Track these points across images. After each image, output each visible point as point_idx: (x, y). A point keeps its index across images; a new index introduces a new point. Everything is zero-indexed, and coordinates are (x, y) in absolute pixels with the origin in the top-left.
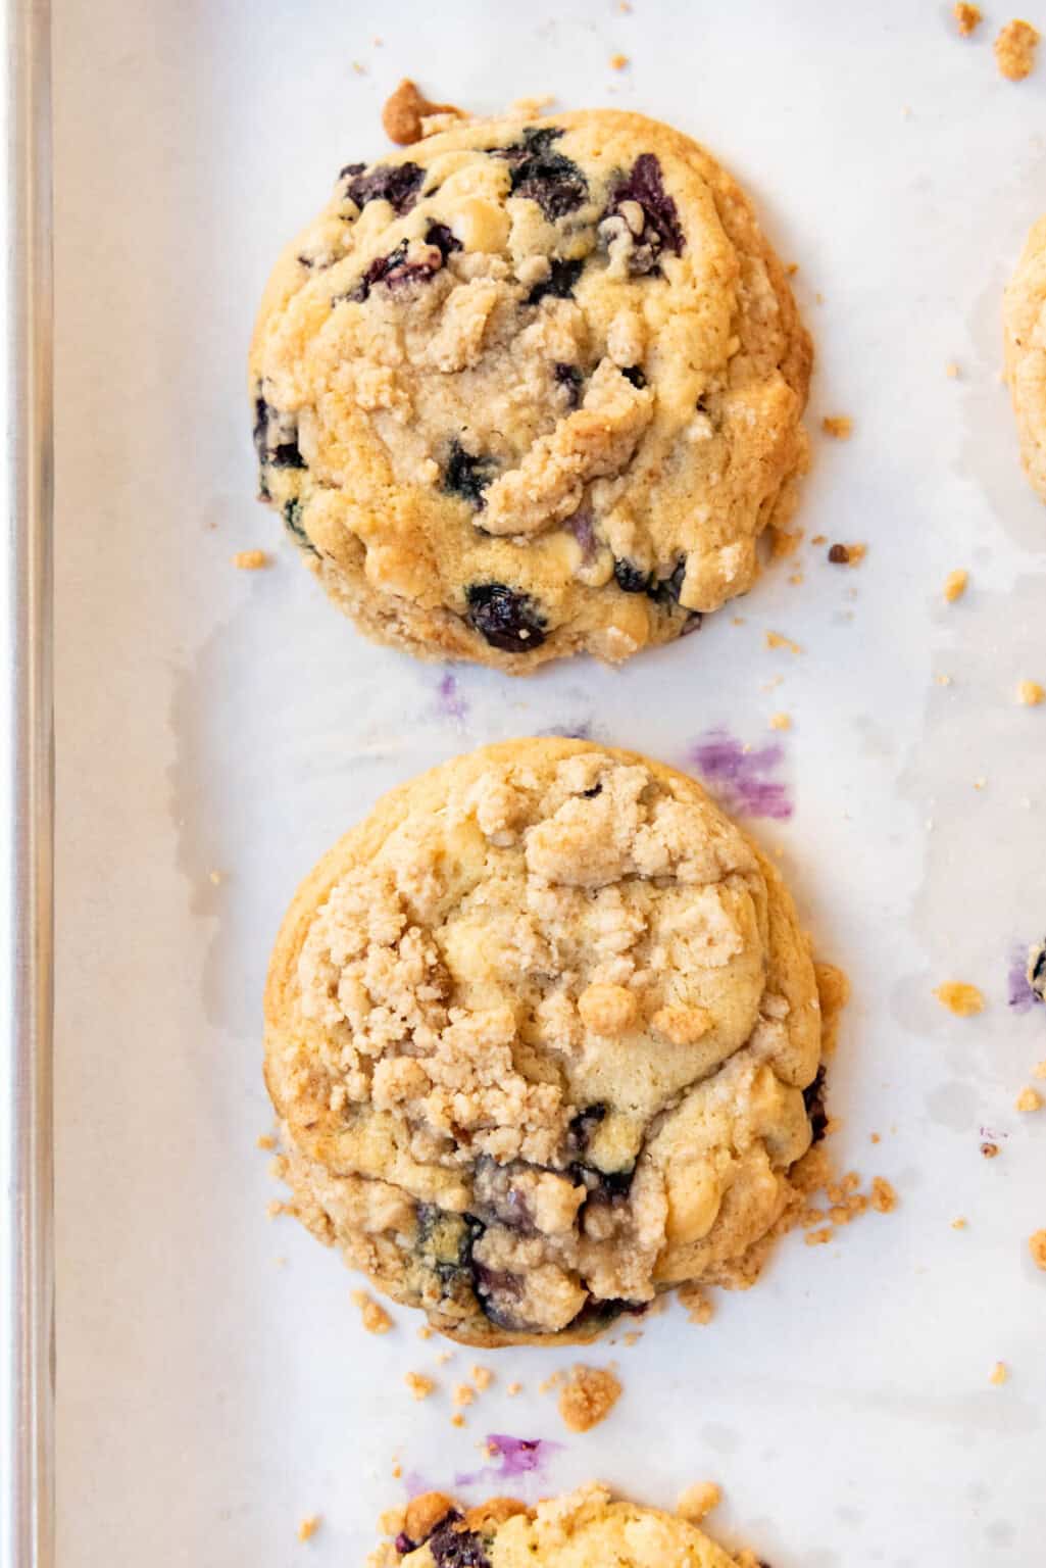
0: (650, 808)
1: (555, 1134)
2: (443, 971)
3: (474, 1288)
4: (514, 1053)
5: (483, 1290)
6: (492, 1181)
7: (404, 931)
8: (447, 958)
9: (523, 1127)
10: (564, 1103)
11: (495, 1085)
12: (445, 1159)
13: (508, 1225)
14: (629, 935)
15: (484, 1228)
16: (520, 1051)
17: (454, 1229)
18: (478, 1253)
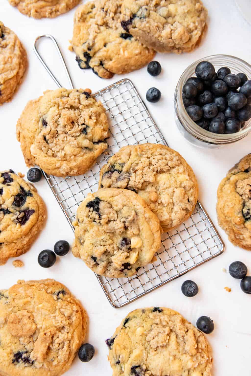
0: (185, 210)
1: (133, 186)
2: (162, 172)
3: (110, 171)
4: (147, 182)
5: (110, 172)
6: (127, 176)
7: (170, 167)
8: (164, 173)
9: (135, 181)
10: (138, 189)
11: (143, 178)
12: (131, 168)
13: (119, 177)
14: (164, 203)
15: (120, 173)
16: (147, 183)
17: (120, 169)
18: (115, 172)
